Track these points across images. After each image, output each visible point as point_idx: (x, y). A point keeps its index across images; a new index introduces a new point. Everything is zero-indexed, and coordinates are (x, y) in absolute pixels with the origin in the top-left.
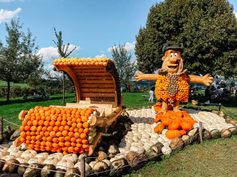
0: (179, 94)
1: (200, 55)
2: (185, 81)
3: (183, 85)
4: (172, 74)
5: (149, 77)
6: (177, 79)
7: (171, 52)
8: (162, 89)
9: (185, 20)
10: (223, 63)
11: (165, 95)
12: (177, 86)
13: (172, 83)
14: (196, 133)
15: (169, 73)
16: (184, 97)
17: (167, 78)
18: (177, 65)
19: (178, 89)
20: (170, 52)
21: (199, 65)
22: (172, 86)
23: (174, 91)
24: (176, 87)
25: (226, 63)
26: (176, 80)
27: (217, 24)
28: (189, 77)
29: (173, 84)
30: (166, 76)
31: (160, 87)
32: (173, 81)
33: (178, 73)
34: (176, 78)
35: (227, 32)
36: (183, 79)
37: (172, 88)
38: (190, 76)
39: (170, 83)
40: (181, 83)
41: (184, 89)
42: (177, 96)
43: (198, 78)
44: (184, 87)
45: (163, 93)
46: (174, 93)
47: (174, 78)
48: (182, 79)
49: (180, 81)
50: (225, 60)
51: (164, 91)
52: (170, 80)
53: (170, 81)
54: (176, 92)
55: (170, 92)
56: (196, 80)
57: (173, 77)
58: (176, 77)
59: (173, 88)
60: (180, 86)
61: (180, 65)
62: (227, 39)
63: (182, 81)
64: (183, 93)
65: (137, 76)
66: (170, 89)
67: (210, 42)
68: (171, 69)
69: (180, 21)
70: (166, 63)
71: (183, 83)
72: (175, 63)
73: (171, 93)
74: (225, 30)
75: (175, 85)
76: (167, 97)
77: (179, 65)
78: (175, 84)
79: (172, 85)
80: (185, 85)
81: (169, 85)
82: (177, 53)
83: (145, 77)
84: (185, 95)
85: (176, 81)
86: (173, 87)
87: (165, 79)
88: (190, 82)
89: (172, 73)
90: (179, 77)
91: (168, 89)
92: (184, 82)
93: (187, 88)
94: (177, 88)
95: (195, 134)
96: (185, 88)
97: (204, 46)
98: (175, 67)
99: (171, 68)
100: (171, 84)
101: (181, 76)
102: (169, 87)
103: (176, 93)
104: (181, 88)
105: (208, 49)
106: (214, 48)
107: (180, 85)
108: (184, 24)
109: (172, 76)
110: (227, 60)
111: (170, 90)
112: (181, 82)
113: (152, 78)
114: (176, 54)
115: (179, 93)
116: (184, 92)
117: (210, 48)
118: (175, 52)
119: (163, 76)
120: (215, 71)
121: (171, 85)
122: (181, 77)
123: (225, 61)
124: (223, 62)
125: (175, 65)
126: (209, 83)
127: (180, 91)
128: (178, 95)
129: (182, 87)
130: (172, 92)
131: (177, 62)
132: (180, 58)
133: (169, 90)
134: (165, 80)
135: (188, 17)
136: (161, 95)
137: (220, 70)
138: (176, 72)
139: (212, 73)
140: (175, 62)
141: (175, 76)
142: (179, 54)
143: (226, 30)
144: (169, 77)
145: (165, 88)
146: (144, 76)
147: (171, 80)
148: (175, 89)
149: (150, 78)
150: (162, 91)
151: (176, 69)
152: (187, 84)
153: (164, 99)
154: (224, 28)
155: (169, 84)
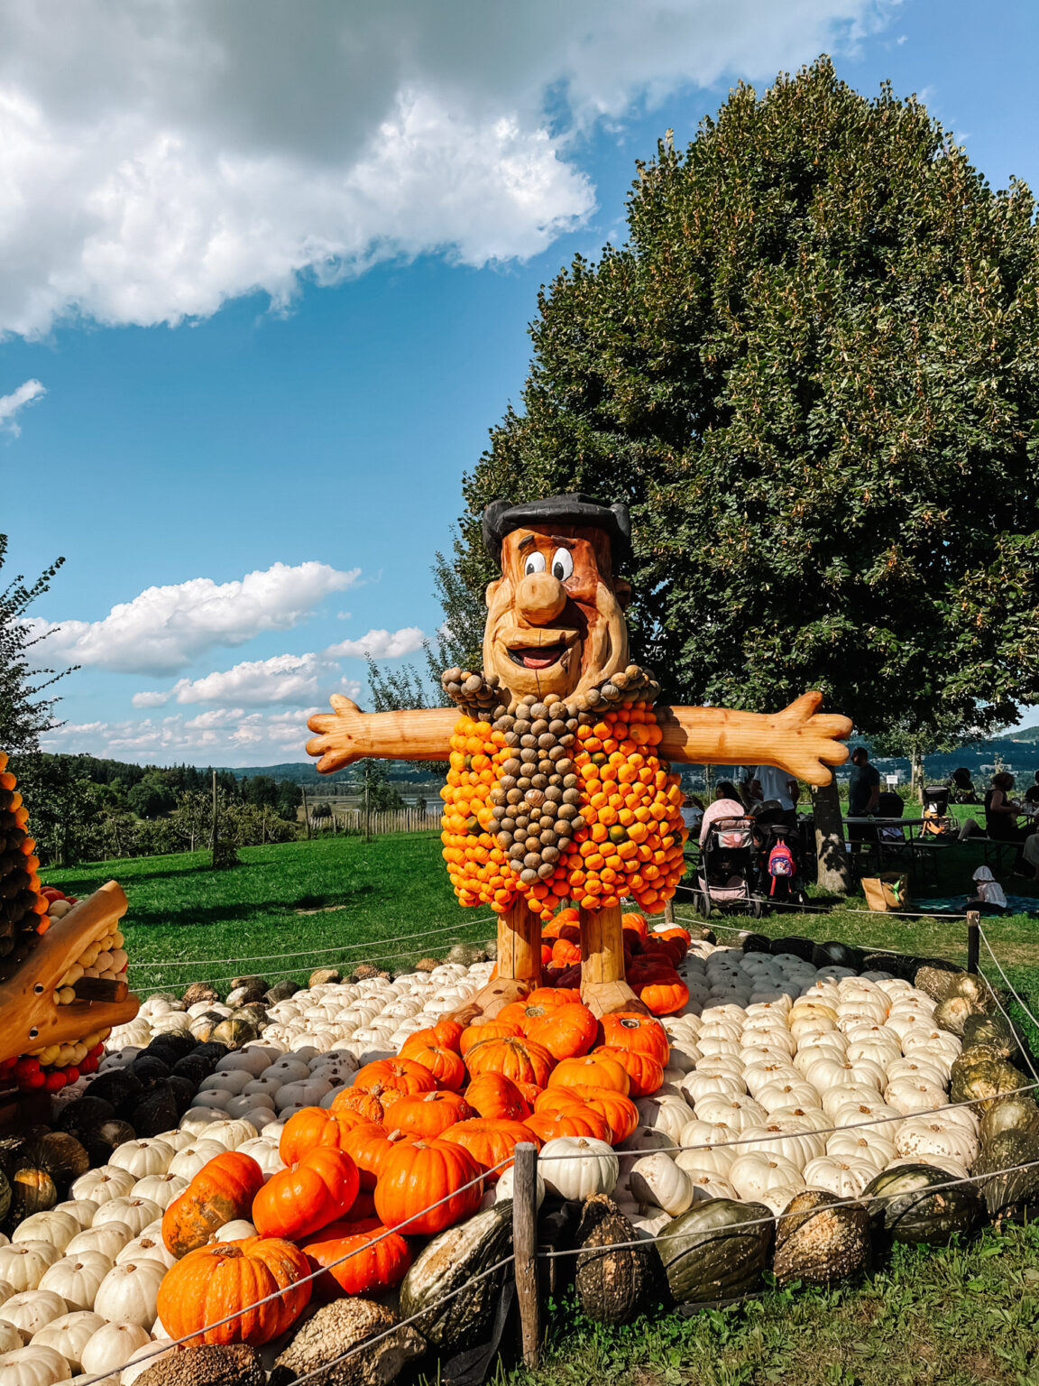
0: (590, 860)
1: (836, 561)
2: (635, 757)
3: (622, 787)
4: (530, 705)
5: (394, 734)
6: (563, 740)
7: (528, 547)
8: (471, 823)
9: (730, 341)
10: (999, 614)
11: (491, 865)
12: (568, 793)
13: (530, 775)
14: (473, 1264)
15: (514, 695)
16: (636, 878)
17: (497, 735)
18: (569, 634)
19: (575, 822)
20: (521, 547)
21: (844, 630)
22: (530, 794)
23: (546, 834)
24: (559, 802)
25: (1023, 610)
26: (555, 750)
27: (942, 348)
28: (677, 722)
29: (537, 778)
30: (492, 721)
31: (462, 805)
32: (537, 761)
33: (581, 696)
34: (559, 733)
35: (1009, 398)
36: (619, 742)
37: (526, 812)
38: (680, 713)
39: (518, 775)
40: (605, 769)
41: (624, 815)
42: (577, 875)
43: (736, 725)
44: (630, 799)
45: (480, 851)
46: (547, 851)
47: (543, 737)
48: (607, 743)
49: (598, 756)
50: (1014, 589)
51: (483, 837)
52: (515, 750)
53: (518, 757)
54: (562, 842)
55: (517, 847)
56: (722, 739)
57: (535, 726)
58: (555, 724)
59: (535, 811)
60: (597, 797)
61: (596, 634)
62: (1020, 446)
63: (614, 757)
64: (622, 848)
65: (322, 733)
66: (520, 820)
67: (894, 469)
68: (522, 671)
69: (702, 348)
70: (499, 624)
71: (623, 770)
72: (549, 625)
73: (527, 851)
74: (994, 385)
75: (551, 790)
76: (508, 882)
77: (583, 635)
78: (554, 778)
79: (531, 787)
80: (637, 786)
81: (512, 792)
82: (570, 547)
83: (372, 737)
84: (644, 864)
85: (560, 756)
86: (538, 803)
87: (488, 747)
88: (683, 757)
89: (528, 698)
90: (583, 729)
91: (506, 821)
92: (625, 762)
93: (656, 807)
94: (564, 809)
95: (459, 1279)
96: (639, 812)
97: (855, 504)
98: (550, 652)
99: (527, 660)
100: (523, 780)
101: (594, 713)
102: (511, 808)
103: (566, 854)
104: (601, 808)
105: (886, 518)
106: (923, 513)
107: (591, 784)
108: (729, 366)
109: (531, 719)
110: (1025, 588)
111: (518, 832)
112: (600, 764)
113: (416, 740)
114: (562, 555)
115: (586, 846)
116: (630, 844)
117: (901, 511)
118: (556, 545)
119: (477, 720)
120: (954, 669)
121: (524, 790)
122: (601, 727)
123: (1012, 595)
124: (1002, 601)
125: (552, 636)
126: (822, 761)
127: (598, 830)
128: (585, 870)
129: (614, 799)
130: (531, 841)
131: (571, 613)
132: (587, 587)
133: (511, 831)
134: (489, 755)
135: (742, 319)
136: (471, 866)
137: (987, 665)
138: (565, 686)
139: (943, 685)
140: (549, 617)
141: (549, 719)
142: (585, 557)
143: (1002, 385)
144: (511, 729)
145: (486, 814)
146: (368, 731)
147: (526, 752)
148: (555, 818)
149: (405, 740)
150: (471, 839)
151: (557, 668)
152: (660, 775)
153: (492, 897)
154: (992, 370)
155: (507, 779)
